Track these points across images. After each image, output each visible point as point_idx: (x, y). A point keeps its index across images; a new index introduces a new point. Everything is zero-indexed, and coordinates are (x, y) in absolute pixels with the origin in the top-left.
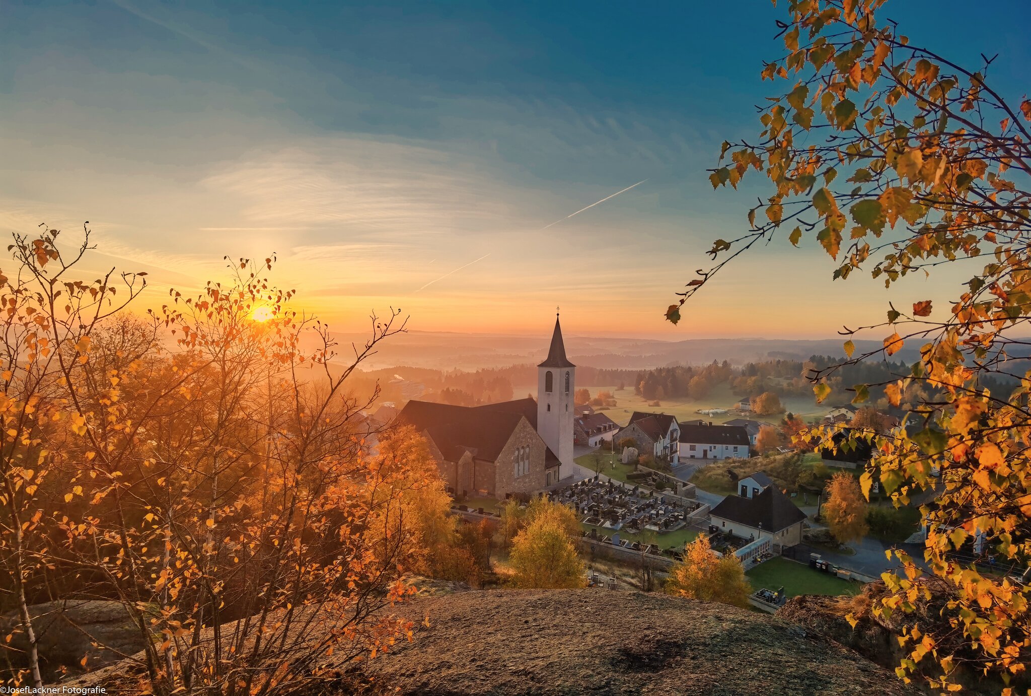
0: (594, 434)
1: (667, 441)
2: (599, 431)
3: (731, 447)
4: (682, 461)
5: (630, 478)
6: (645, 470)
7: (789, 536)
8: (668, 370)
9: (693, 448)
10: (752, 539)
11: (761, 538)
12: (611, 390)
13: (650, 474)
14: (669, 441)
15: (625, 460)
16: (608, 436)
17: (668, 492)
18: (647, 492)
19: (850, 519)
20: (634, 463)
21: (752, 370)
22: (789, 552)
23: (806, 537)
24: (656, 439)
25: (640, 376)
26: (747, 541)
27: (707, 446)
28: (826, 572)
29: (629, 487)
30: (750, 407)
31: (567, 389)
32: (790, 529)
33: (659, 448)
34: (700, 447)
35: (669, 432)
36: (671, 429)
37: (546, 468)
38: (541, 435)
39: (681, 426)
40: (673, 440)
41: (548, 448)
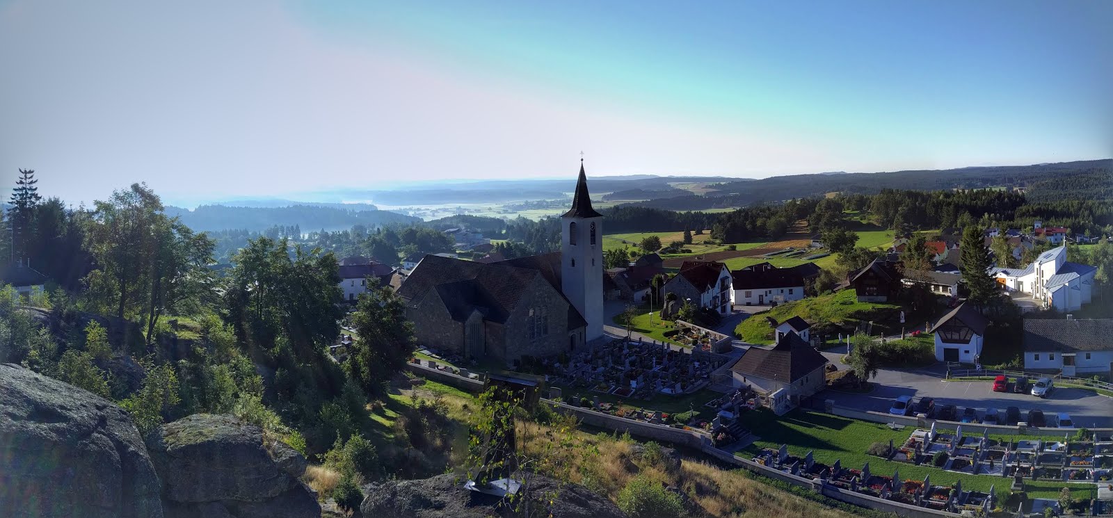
0: (642, 289)
1: (716, 290)
2: (647, 284)
3: (786, 290)
4: (735, 308)
7: (809, 384)
9: (748, 295)
14: (719, 290)
22: (807, 403)
24: (703, 289)
27: (762, 291)
31: (593, 242)
32: (810, 376)
33: (706, 299)
34: (756, 293)
35: (719, 281)
36: (721, 276)
37: (570, 328)
38: (564, 292)
39: (734, 273)
40: (725, 288)
41: (571, 306)
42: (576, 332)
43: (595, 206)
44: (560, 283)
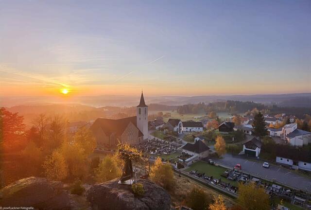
0: (158, 126)
1: (178, 127)
2: (159, 125)
3: (198, 128)
4: (183, 132)
5: (165, 138)
6: (169, 135)
7: (204, 154)
8: (186, 105)
9: (187, 129)
10: (193, 156)
11: (195, 155)
12: (170, 112)
13: (170, 137)
15: (165, 133)
16: (161, 126)
17: (173, 142)
18: (167, 142)
19: (221, 149)
20: (167, 134)
21: (211, 105)
22: (204, 159)
23: (210, 155)
24: (175, 127)
25: (179, 107)
26: (191, 156)
27: (191, 128)
28: (213, 164)
29: (163, 141)
30: (208, 116)
31: (145, 113)
32: (205, 152)
33: (175, 129)
34: (189, 128)
36: (179, 123)
37: (139, 136)
38: (138, 127)
39: (183, 123)
40: (180, 126)
41: (140, 131)
42: (141, 138)
43: (146, 104)
44: (136, 124)
